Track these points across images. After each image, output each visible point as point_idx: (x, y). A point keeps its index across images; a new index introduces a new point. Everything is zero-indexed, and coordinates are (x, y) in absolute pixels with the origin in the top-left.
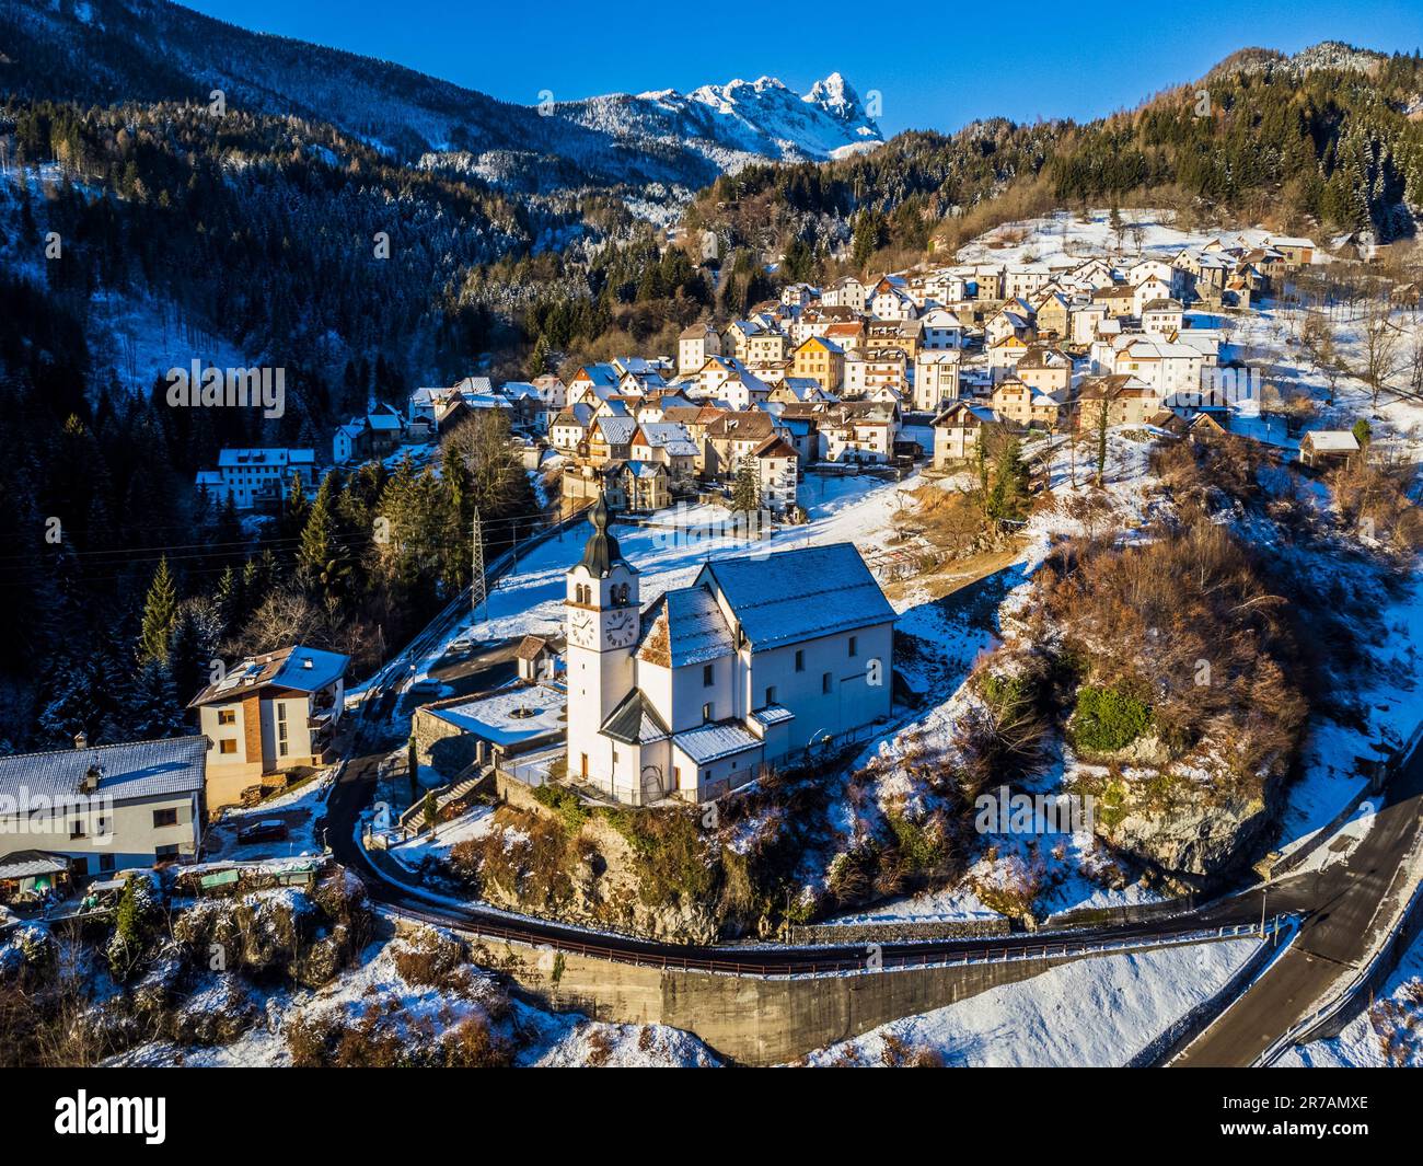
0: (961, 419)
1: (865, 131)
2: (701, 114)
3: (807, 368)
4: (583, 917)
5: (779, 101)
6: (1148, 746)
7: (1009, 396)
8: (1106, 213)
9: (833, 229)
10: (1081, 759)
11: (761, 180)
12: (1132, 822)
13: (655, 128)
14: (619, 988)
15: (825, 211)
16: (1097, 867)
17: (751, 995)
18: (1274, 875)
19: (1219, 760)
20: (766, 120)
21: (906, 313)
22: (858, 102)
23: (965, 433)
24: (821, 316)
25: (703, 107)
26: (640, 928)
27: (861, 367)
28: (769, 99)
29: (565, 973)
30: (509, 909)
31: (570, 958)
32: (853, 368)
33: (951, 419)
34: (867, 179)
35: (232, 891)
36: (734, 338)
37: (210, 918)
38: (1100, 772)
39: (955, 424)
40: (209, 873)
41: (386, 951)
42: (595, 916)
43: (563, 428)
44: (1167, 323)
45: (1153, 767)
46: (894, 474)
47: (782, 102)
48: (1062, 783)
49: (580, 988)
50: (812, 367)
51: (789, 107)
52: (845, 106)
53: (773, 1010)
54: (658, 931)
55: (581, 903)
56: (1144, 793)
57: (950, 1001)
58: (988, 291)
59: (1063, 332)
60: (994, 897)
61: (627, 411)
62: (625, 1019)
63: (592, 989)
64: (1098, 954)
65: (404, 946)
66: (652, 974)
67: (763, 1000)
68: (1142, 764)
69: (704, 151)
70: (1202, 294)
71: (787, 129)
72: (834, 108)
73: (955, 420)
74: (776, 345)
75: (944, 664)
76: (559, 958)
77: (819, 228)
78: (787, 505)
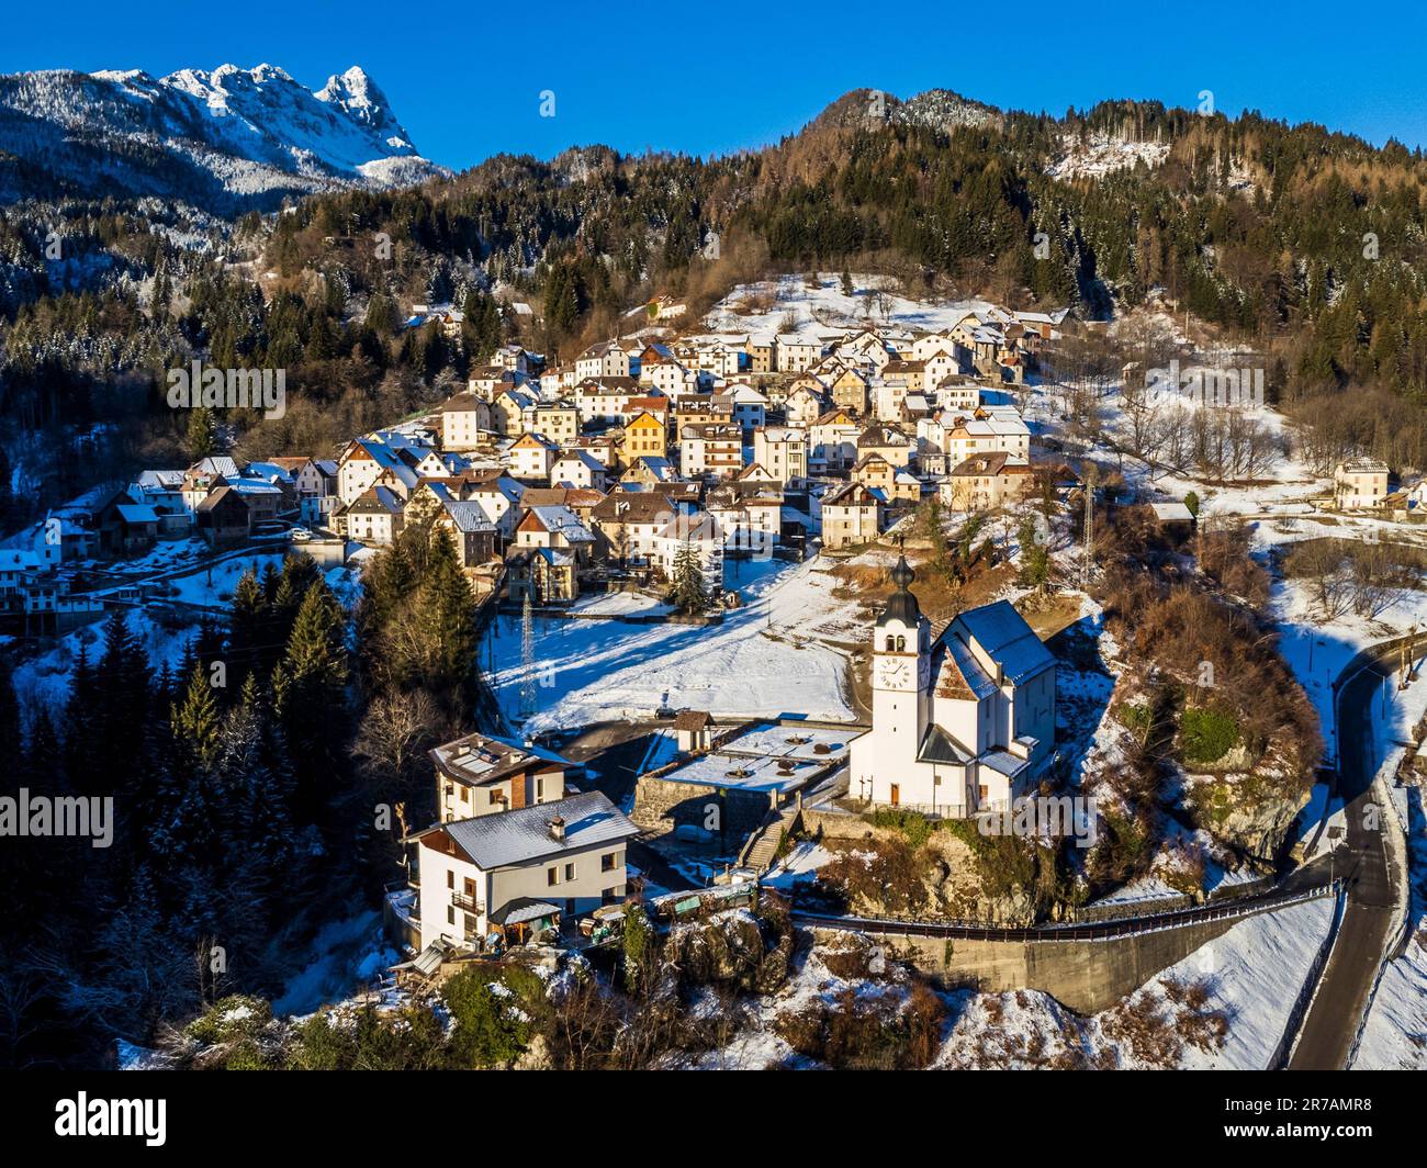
0: (857, 498)
1: (399, 143)
2: (183, 107)
3: (640, 446)
4: (937, 916)
5: (286, 98)
6: (1238, 755)
7: (873, 475)
8: (836, 278)
9: (471, 276)
10: (1189, 771)
11: (376, 213)
12: (1234, 818)
13: (121, 120)
14: (994, 963)
15: (456, 254)
16: (1220, 855)
17: (1085, 955)
18: (1305, 859)
19: (1284, 762)
20: (271, 120)
21: (691, 386)
22: (386, 105)
23: (862, 511)
24: (602, 388)
25: (185, 97)
26: (983, 919)
27: (699, 444)
28: (273, 93)
29: (954, 956)
30: (877, 916)
31: (957, 943)
32: (691, 446)
33: (847, 497)
34: (494, 216)
35: (694, 915)
36: (505, 410)
37: (688, 939)
38: (1209, 779)
39: (852, 502)
40: (680, 900)
41: (813, 957)
42: (946, 914)
43: (362, 517)
44: (965, 399)
45: (1243, 772)
46: (796, 555)
47: (290, 98)
48: (1183, 790)
49: (965, 967)
50: (645, 444)
51: (300, 106)
52: (370, 109)
53: (1099, 966)
54: (996, 920)
55: (934, 904)
56: (1241, 793)
57: (1184, 956)
58: (762, 363)
59: (861, 409)
60: (1176, 880)
61: (450, 495)
62: (1001, 988)
63: (974, 966)
64: (1255, 914)
65: (827, 951)
66: (1018, 947)
67: (1092, 959)
68: (1236, 770)
69: (194, 155)
70: (982, 369)
71: (299, 134)
72: (357, 110)
73: (852, 498)
74: (569, 419)
75: (1073, 702)
76: (949, 943)
77: (454, 274)
78: (715, 588)
